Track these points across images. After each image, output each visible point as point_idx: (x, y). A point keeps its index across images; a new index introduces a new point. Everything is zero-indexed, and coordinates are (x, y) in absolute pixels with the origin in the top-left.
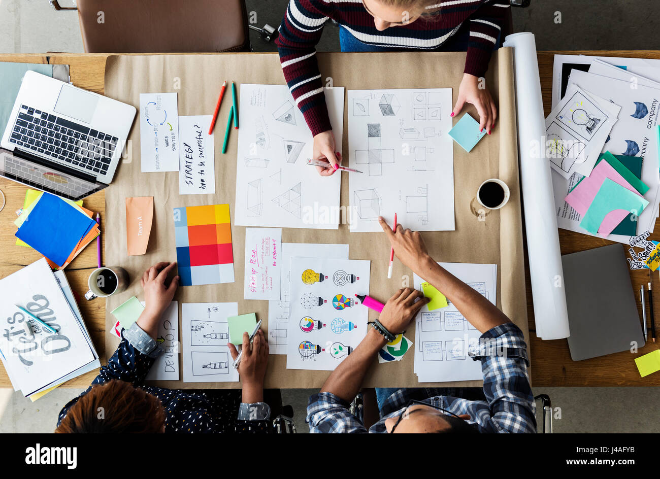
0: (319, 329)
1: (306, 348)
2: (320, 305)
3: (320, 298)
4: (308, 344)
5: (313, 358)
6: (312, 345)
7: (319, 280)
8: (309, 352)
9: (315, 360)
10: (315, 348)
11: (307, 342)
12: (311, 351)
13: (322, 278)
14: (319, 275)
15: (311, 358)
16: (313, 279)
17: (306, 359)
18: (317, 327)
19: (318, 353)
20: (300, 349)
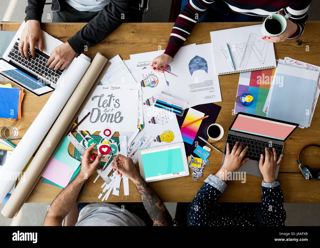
0: (148, 100)
1: (153, 82)
2: (153, 118)
3: (155, 123)
4: (152, 85)
5: (145, 76)
6: (149, 85)
7: (160, 137)
8: (149, 79)
9: (143, 75)
10: (146, 84)
11: (153, 87)
12: (148, 81)
13: (159, 139)
14: (161, 140)
15: (147, 75)
16: (165, 136)
17: (150, 73)
18: (150, 101)
19: (143, 81)
20: (157, 79)
